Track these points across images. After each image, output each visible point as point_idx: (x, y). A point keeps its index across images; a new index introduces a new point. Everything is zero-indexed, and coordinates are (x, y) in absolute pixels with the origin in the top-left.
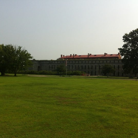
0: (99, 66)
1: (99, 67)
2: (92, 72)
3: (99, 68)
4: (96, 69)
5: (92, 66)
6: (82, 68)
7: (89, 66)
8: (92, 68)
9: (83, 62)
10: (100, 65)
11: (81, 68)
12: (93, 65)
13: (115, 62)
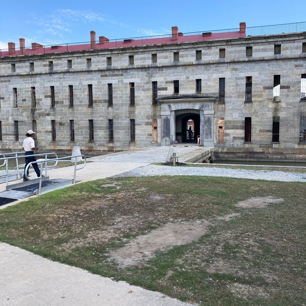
0: (155, 83)
1: (151, 93)
2: (111, 121)
3: (155, 95)
4: (132, 103)
5: (110, 85)
6: (53, 103)
7: (90, 86)
8: (110, 103)
9: (55, 69)
10: (160, 78)
11: (49, 101)
12: (114, 81)
13: (256, 55)
